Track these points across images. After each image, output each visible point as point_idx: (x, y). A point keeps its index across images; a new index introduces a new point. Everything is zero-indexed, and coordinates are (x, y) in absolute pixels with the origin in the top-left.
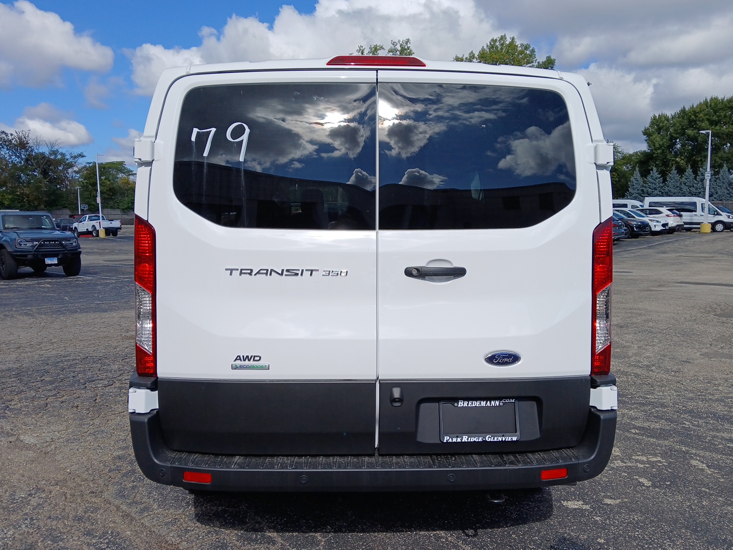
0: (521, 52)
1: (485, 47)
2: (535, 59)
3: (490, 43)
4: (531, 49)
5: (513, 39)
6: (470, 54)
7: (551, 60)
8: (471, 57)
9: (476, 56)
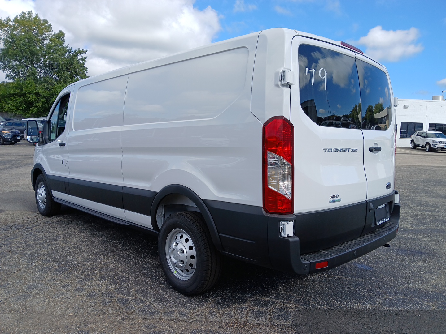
0: (43, 24)
1: (18, 16)
2: (52, 30)
3: (21, 14)
4: (49, 23)
5: (37, 15)
6: (7, 18)
7: (63, 33)
8: (7, 20)
9: (11, 20)
